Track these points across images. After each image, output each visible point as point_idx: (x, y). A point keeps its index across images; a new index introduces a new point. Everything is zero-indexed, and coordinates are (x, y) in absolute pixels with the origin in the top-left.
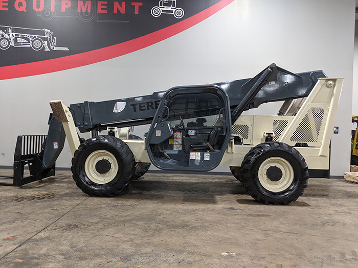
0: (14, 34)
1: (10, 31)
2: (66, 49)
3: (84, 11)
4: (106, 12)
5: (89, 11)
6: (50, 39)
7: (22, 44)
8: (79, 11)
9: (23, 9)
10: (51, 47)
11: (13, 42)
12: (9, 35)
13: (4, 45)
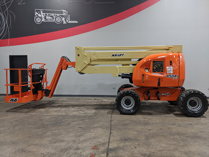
0: (44, 14)
1: (42, 12)
2: (76, 22)
6: (66, 16)
7: (49, 20)
10: (67, 21)
11: (44, 19)
12: (41, 15)
13: (38, 21)
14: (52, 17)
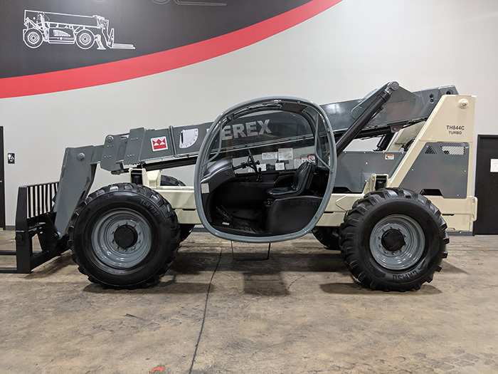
0: (49, 23)
1: (42, 19)
2: (131, 47)
6: (105, 31)
7: (61, 38)
10: (108, 43)
11: (47, 36)
12: (40, 25)
13: (32, 40)
14: (70, 32)
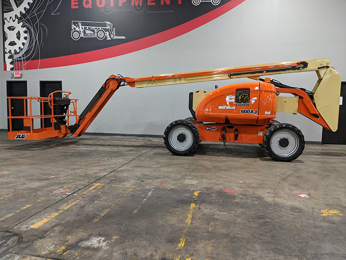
0: (83, 27)
1: (80, 25)
2: (124, 37)
3: (137, 5)
4: (154, 4)
5: (141, 5)
6: (110, 30)
7: (89, 35)
8: (133, 5)
9: (89, 6)
10: (112, 36)
11: (83, 34)
12: (79, 28)
13: (76, 36)
14: (93, 31)
